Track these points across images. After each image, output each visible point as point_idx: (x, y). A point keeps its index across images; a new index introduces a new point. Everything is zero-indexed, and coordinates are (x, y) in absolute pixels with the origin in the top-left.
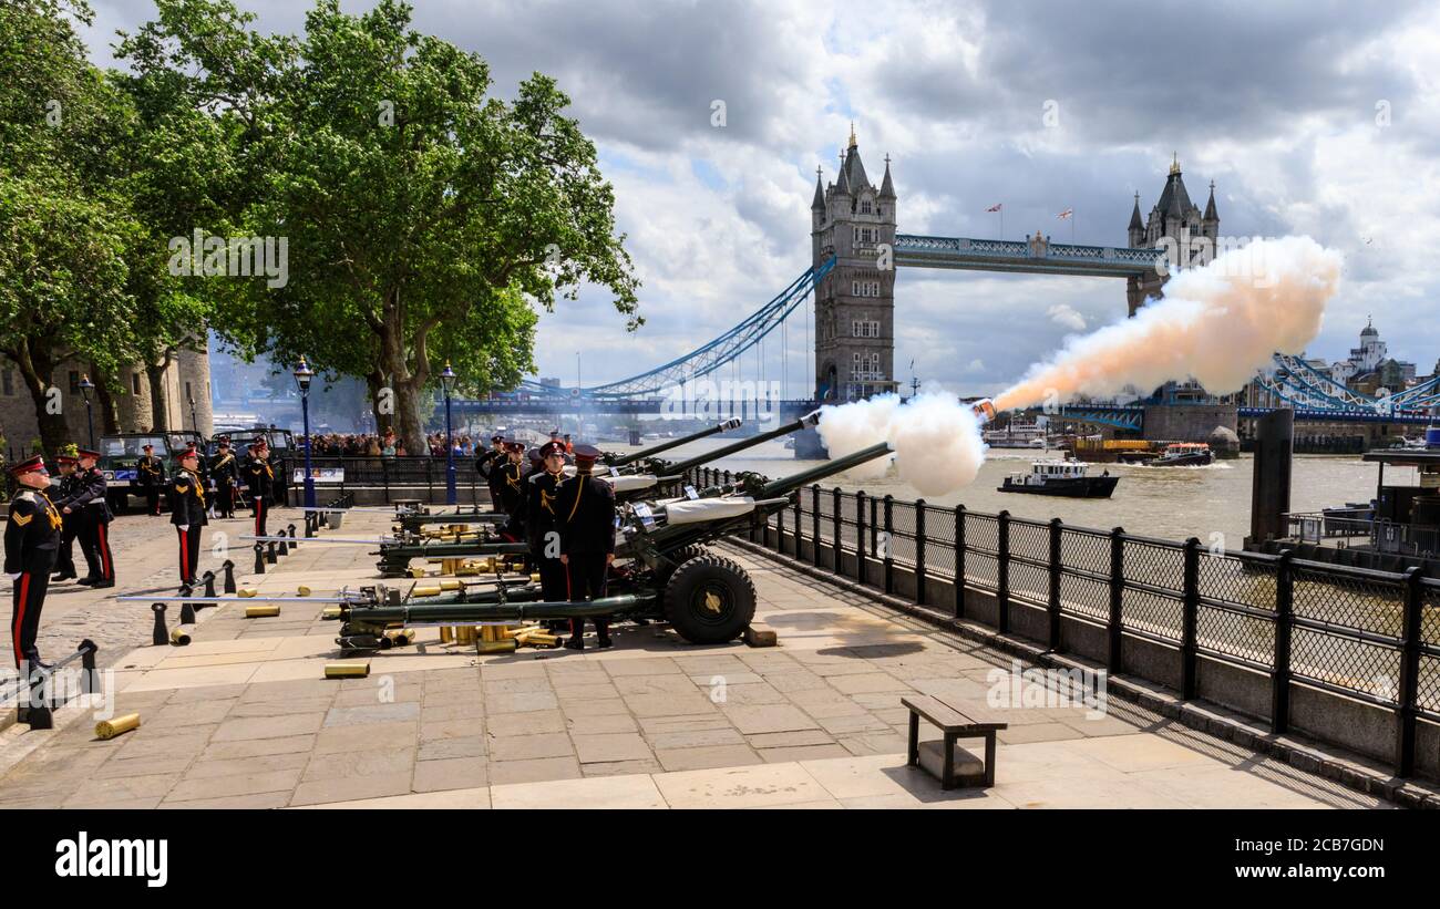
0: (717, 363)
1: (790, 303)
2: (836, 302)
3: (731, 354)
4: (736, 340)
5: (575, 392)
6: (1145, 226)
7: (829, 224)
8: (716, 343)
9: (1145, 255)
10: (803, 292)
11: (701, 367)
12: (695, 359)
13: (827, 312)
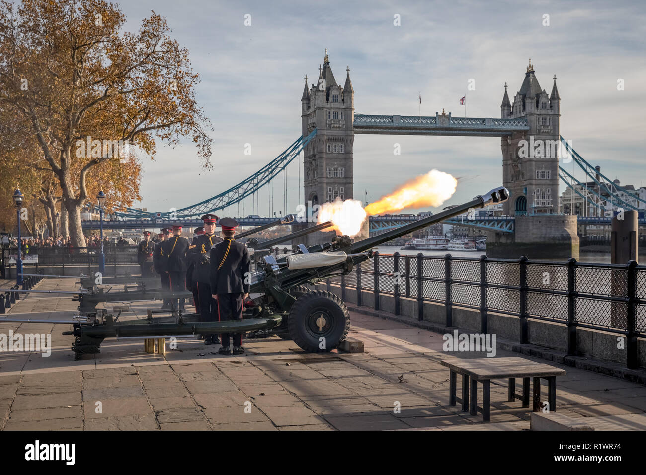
0: (243, 196)
1: (288, 158)
2: (317, 156)
3: (252, 190)
4: (256, 181)
5: (159, 215)
6: (512, 105)
7: (312, 110)
8: (243, 183)
9: (512, 122)
10: (297, 151)
11: (234, 198)
12: (231, 193)
13: (311, 163)
